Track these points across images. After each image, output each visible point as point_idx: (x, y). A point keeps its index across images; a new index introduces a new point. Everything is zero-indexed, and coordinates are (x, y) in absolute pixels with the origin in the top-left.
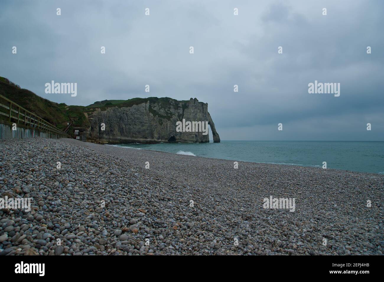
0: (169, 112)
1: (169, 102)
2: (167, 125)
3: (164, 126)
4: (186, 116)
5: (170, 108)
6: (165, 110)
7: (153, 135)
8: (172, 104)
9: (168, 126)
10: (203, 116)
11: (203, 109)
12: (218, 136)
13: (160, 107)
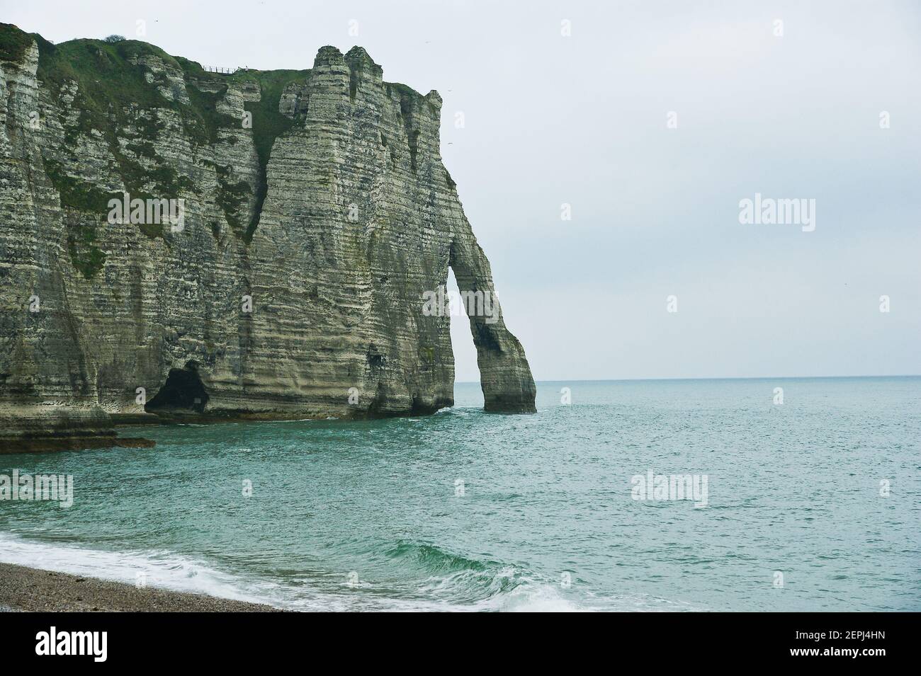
0: (146, 163)
1: (143, 78)
2: (137, 272)
3: (108, 281)
4: (288, 195)
5: (152, 129)
6: (114, 147)
7: (81, 363)
8: (168, 94)
9: (149, 279)
10: (416, 198)
11: (413, 136)
12: (516, 356)
13: (73, 119)
